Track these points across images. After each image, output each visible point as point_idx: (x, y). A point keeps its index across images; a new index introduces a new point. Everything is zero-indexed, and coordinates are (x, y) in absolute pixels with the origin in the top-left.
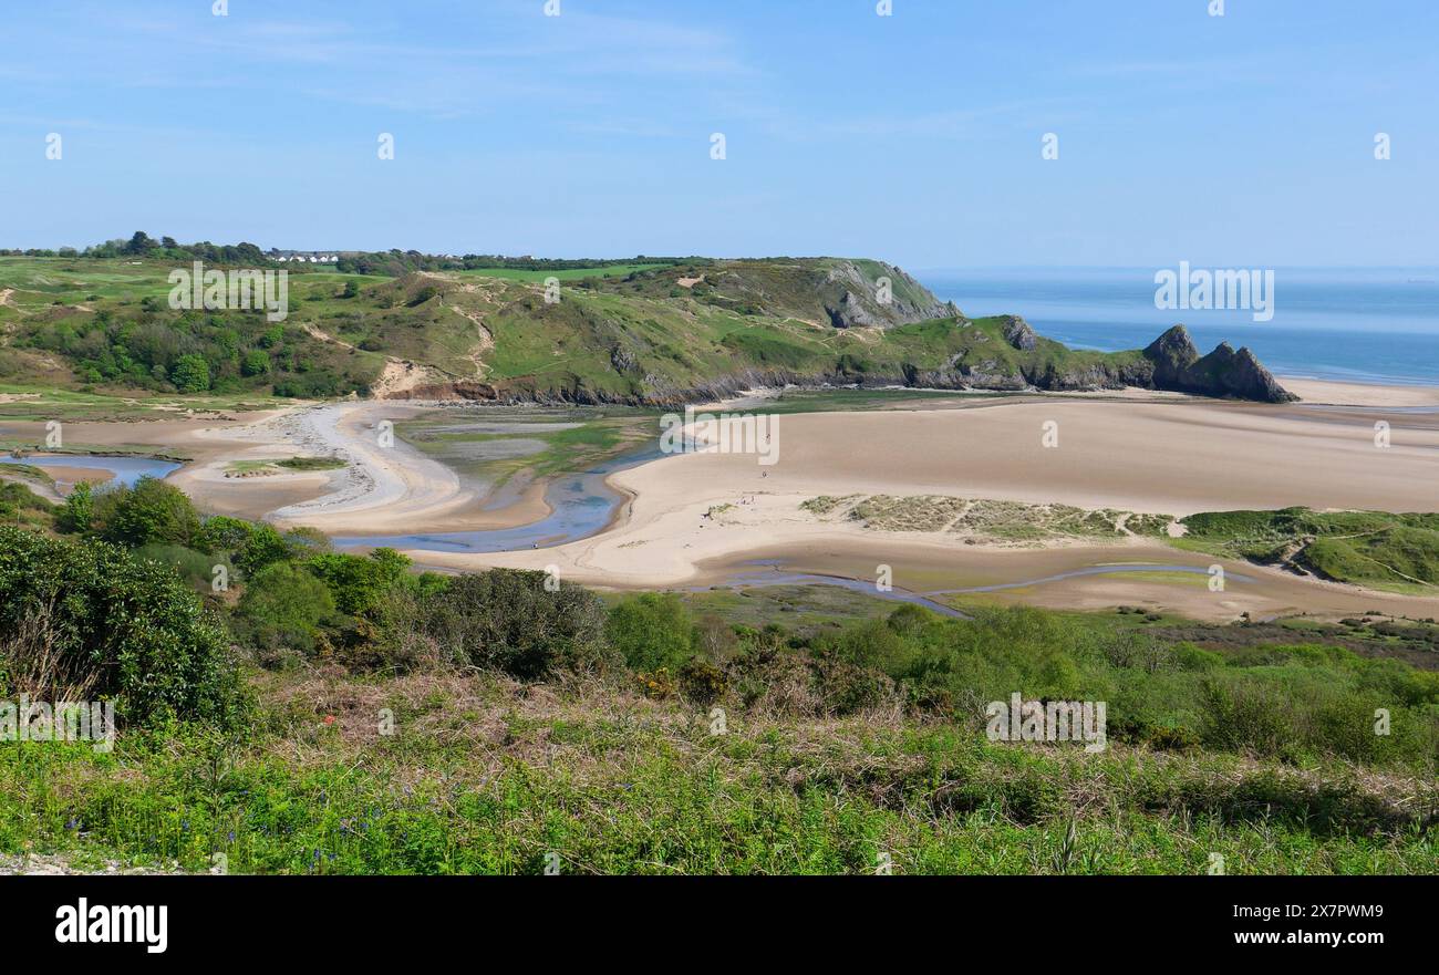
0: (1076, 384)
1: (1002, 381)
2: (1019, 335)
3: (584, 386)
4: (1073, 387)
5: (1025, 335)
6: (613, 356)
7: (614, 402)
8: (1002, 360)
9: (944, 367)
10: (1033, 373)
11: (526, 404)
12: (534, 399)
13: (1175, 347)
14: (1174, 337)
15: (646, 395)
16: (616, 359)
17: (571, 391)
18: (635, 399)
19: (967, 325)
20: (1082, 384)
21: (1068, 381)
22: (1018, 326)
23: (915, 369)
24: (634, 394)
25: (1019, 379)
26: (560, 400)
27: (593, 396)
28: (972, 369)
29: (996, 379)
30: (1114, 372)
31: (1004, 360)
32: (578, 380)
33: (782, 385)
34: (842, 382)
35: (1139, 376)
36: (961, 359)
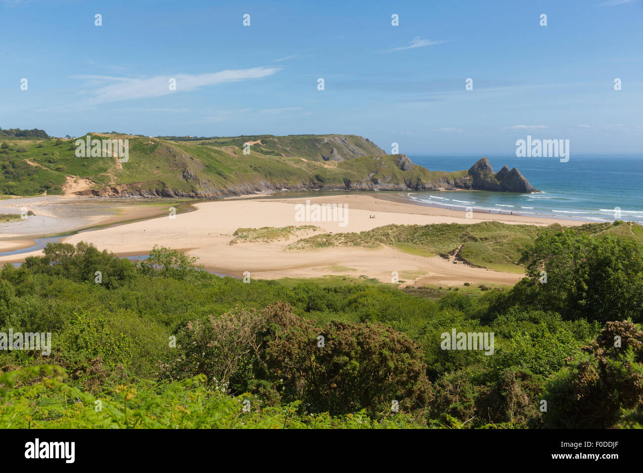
0: (431, 188)
1: (394, 186)
2: (404, 164)
3: (167, 188)
4: (430, 189)
5: (407, 164)
6: (184, 173)
7: (183, 196)
8: (394, 176)
9: (365, 179)
10: (410, 183)
11: (135, 197)
12: (141, 195)
13: (482, 169)
14: (482, 165)
15: (199, 192)
16: (185, 174)
17: (160, 190)
18: (194, 194)
19: (378, 159)
20: (435, 187)
21: (427, 186)
22: (403, 159)
23: (350, 181)
24: (193, 191)
25: (403, 186)
26: (154, 195)
27: (172, 193)
28: (379, 181)
29: (391, 186)
30: (452, 182)
31: (395, 176)
32: (164, 184)
33: (280, 189)
34: (312, 188)
35: (465, 184)
36: (374, 175)
